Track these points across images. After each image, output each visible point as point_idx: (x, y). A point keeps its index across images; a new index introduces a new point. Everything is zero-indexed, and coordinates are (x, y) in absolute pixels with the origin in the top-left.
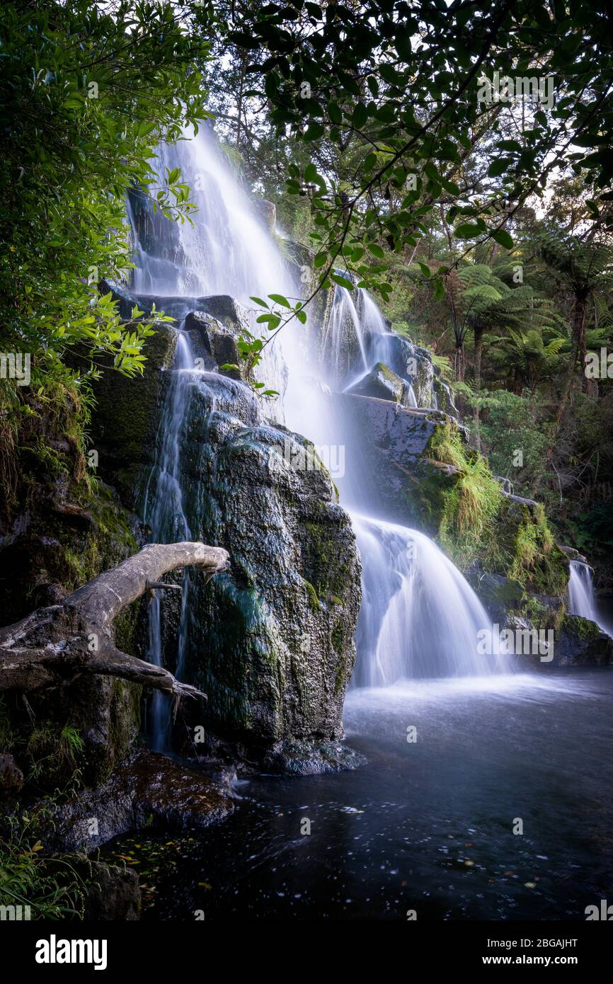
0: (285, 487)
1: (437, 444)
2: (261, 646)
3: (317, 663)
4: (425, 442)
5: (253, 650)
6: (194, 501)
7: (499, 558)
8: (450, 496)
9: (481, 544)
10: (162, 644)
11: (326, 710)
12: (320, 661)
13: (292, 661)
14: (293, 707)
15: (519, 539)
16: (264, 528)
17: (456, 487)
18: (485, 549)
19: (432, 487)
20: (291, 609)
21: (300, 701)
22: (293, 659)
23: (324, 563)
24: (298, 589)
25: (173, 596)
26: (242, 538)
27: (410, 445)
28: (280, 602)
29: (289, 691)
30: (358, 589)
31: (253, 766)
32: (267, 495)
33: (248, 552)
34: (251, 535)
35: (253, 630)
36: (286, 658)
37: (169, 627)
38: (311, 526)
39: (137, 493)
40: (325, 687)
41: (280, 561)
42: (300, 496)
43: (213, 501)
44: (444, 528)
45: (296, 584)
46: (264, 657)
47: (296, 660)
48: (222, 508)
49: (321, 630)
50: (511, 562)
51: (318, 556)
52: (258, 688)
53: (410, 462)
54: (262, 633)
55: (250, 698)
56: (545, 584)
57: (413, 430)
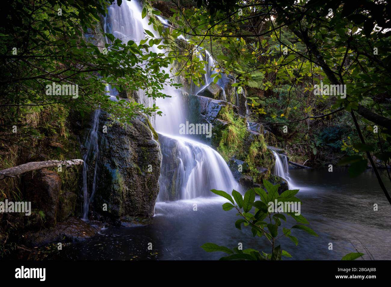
0: (132, 135)
1: (222, 113)
2: (116, 187)
3: (140, 192)
4: (217, 113)
5: (113, 188)
6: (101, 140)
7: (242, 154)
8: (224, 132)
9: (237, 149)
10: (88, 186)
11: (144, 207)
12: (141, 192)
13: (129, 192)
14: (129, 206)
15: (251, 147)
16: (123, 149)
17: (226, 129)
18: (238, 151)
19: (218, 129)
20: (130, 175)
21: (132, 204)
22: (129, 191)
23: (145, 160)
24: (132, 169)
25: (91, 171)
26: (115, 152)
27: (212, 114)
28: (126, 173)
29: (127, 201)
30: (159, 168)
31: (112, 224)
32: (124, 138)
33: (116, 157)
34: (117, 151)
35: (114, 182)
36: (127, 191)
37: (90, 180)
38: (142, 148)
39: (84, 138)
40: (144, 200)
41: (127, 160)
42: (138, 138)
43: (107, 140)
44: (221, 144)
45: (132, 167)
46: (117, 190)
47: (131, 191)
48: (109, 143)
49: (142, 182)
50: (246, 156)
51: (144, 158)
52: (114, 200)
53: (212, 120)
54: (117, 183)
55: (111, 203)
56: (263, 163)
57: (214, 108)
